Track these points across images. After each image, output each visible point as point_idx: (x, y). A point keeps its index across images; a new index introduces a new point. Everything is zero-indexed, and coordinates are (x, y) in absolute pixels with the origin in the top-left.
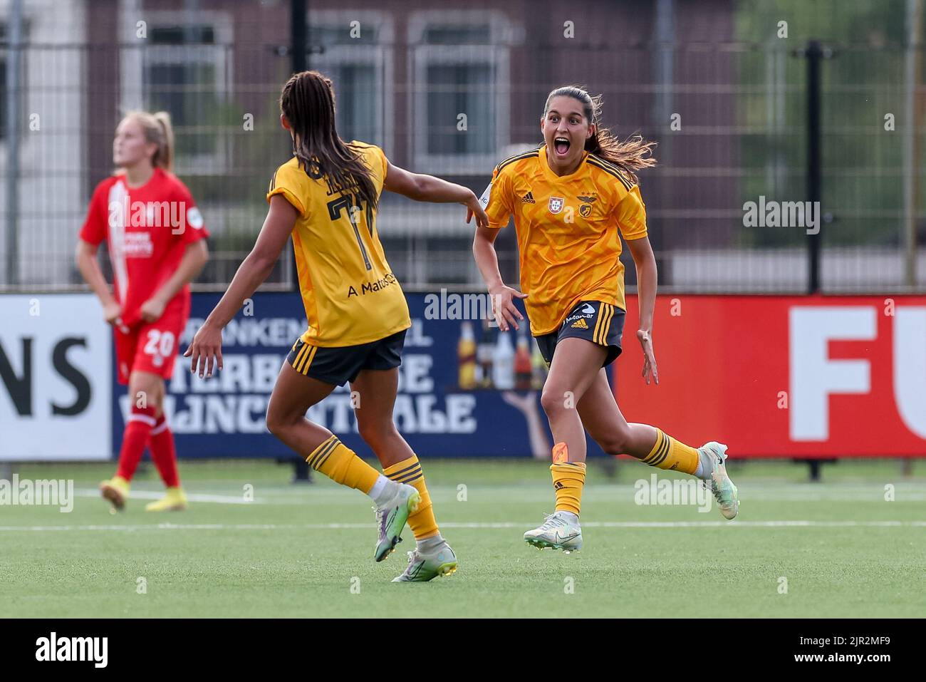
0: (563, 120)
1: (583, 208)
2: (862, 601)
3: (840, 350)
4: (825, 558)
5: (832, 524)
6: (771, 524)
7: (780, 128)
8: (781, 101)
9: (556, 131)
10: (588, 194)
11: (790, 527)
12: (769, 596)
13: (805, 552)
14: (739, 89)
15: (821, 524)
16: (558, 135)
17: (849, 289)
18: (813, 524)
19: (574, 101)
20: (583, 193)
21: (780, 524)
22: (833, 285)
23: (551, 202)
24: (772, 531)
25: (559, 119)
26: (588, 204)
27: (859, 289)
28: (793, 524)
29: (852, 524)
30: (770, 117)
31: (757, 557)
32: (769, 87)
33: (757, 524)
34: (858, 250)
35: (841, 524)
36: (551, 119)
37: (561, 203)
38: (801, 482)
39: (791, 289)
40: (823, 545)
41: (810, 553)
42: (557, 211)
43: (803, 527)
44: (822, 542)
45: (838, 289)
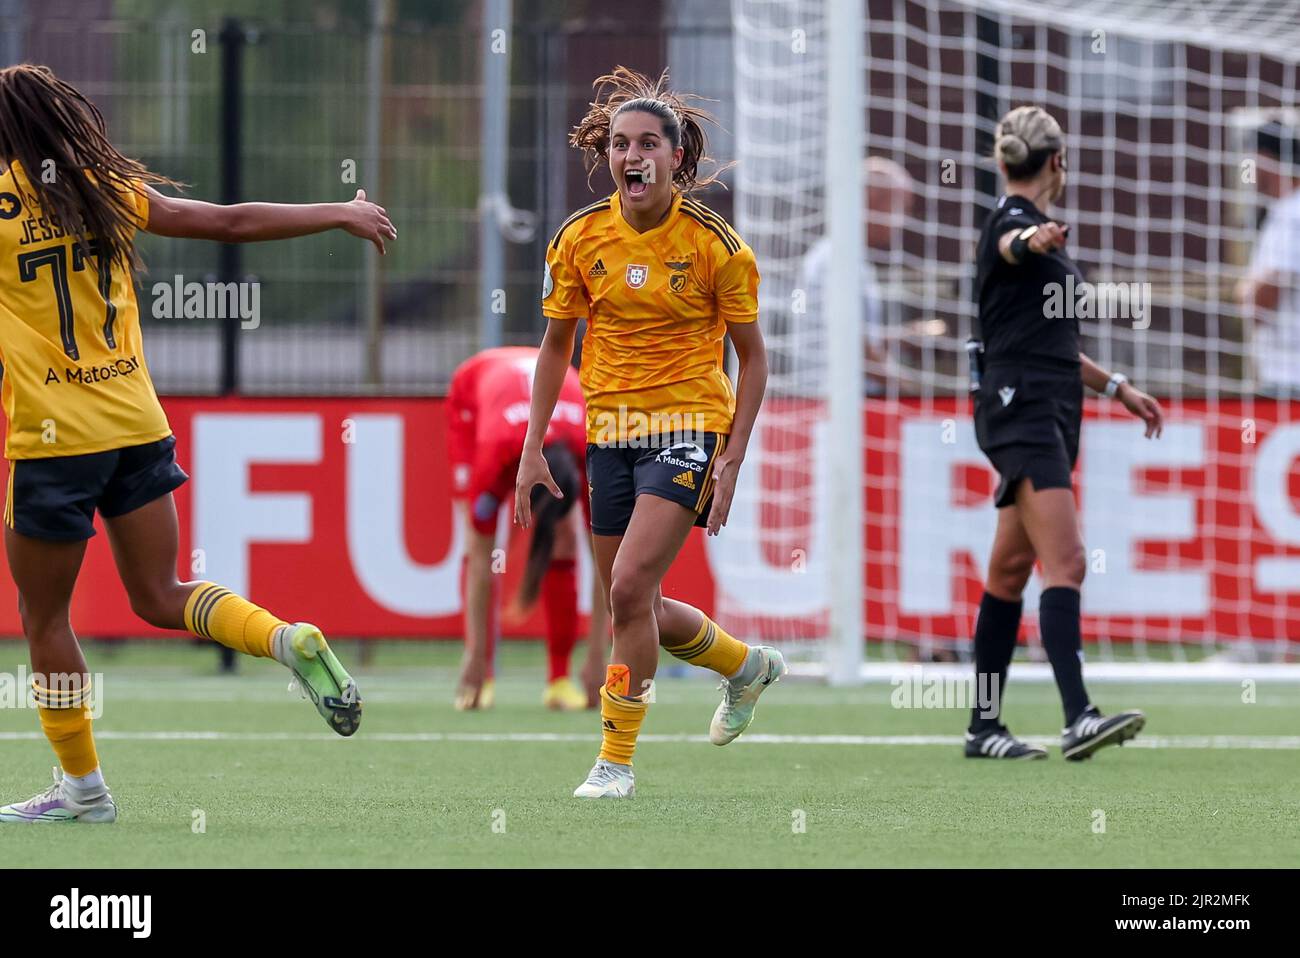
0: (633, 144)
1: (675, 279)
2: (298, 852)
3: (266, 478)
4: (243, 787)
5: (253, 737)
6: (162, 736)
7: (181, 149)
8: (182, 107)
9: (624, 161)
10: (681, 258)
11: (192, 740)
12: (160, 842)
13: (213, 777)
14: (119, 89)
15: (236, 737)
16: (628, 167)
17: (280, 388)
18: (224, 736)
19: (646, 116)
20: (673, 258)
21: (176, 736)
22: (257, 380)
23: (630, 271)
24: (162, 746)
25: (628, 144)
26: (680, 273)
27: (296, 388)
28: (196, 736)
29: (282, 736)
30: (166, 132)
31: (140, 785)
32: (165, 86)
33: (142, 736)
34: (296, 330)
35: (268, 737)
36: (617, 146)
37: (644, 273)
38: (207, 674)
39: (195, 387)
40: (240, 768)
41: (220, 779)
42: (638, 285)
43: (209, 740)
44: (238, 764)
45: (266, 388)
